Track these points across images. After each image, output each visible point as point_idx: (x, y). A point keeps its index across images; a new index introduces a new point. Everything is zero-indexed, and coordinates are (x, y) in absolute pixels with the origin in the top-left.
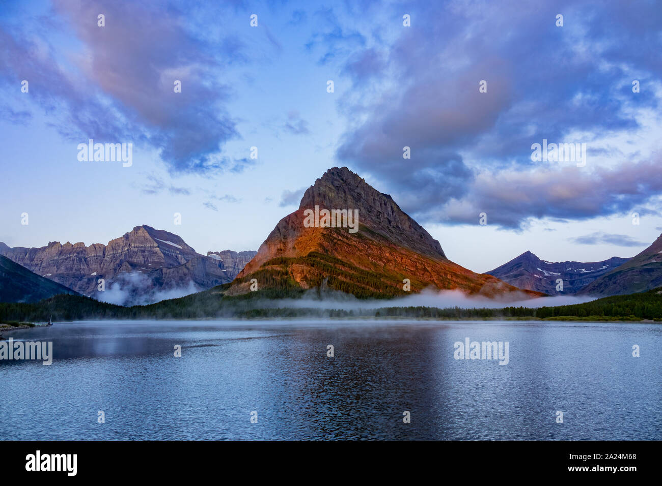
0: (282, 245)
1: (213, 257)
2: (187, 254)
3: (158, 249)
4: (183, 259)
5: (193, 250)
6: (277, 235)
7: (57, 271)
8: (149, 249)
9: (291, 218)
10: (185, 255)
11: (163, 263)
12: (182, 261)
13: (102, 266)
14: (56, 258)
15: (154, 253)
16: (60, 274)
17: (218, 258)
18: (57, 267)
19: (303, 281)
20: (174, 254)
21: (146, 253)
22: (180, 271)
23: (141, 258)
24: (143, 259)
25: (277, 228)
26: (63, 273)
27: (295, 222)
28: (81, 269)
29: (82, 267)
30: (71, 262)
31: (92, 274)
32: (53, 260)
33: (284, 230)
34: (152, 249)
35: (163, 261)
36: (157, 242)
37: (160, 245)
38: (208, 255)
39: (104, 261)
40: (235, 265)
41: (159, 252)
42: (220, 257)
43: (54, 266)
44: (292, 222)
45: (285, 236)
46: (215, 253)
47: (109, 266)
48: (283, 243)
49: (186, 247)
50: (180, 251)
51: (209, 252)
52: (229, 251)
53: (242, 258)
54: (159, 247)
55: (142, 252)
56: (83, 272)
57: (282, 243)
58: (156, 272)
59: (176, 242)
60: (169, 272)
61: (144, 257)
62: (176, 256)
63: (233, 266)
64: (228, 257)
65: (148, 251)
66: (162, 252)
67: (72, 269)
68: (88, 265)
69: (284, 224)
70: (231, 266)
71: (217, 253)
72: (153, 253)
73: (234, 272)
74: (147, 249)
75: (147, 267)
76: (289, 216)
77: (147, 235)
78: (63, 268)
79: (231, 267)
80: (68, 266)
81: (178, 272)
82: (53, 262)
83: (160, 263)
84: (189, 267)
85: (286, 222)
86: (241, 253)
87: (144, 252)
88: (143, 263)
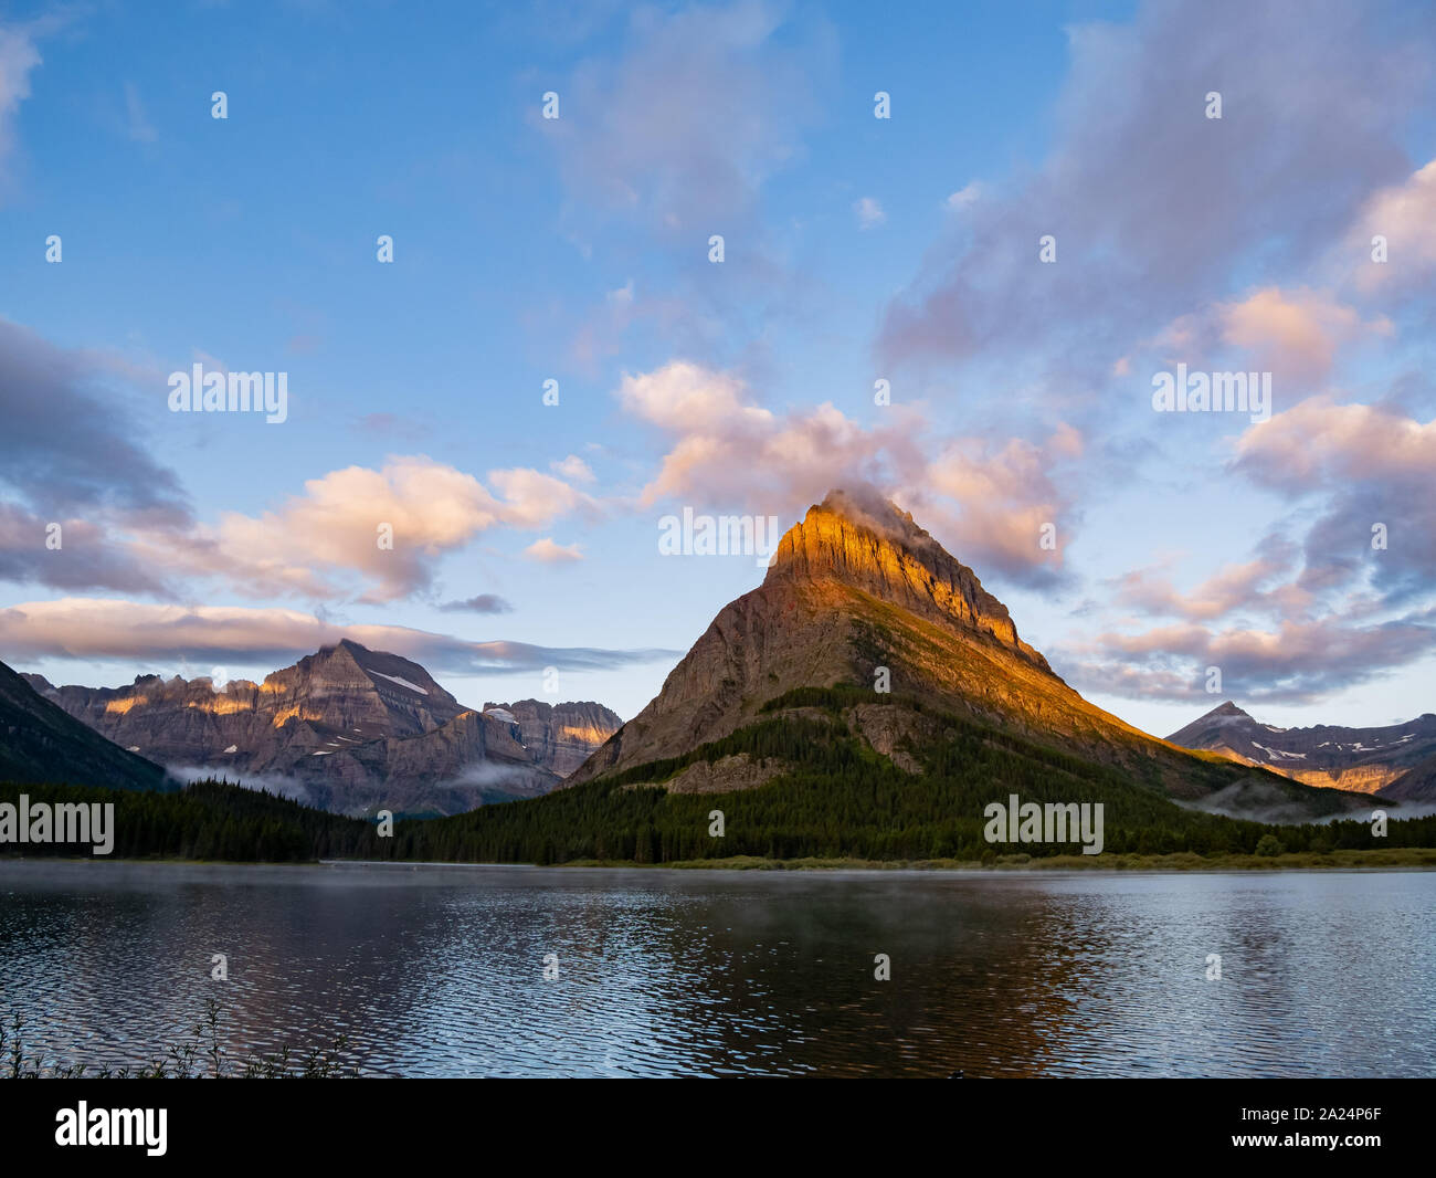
0: (733, 671)
1: (498, 716)
2: (439, 707)
3: (375, 693)
4: (430, 718)
5: (452, 699)
6: (716, 647)
7: (152, 741)
8: (355, 694)
9: (749, 604)
10: (435, 711)
11: (387, 727)
12: (429, 724)
13: (250, 731)
14: (150, 711)
15: (364, 703)
16: (158, 748)
17: (508, 717)
18: (153, 731)
19: (900, 751)
20: (408, 706)
21: (349, 704)
22: (428, 746)
23: (337, 716)
24: (342, 717)
25: (716, 628)
26: (165, 747)
27: (761, 613)
28: (202, 736)
29: (207, 733)
30: (183, 722)
31: (228, 750)
32: (145, 716)
33: (734, 632)
34: (362, 694)
35: (386, 722)
36: (373, 677)
37: (382, 685)
38: (485, 710)
39: (254, 721)
40: (546, 736)
41: (378, 701)
42: (512, 716)
43: (146, 730)
44: (754, 613)
45: (738, 648)
46: (501, 706)
47: (264, 731)
48: (737, 665)
49: (435, 692)
50: (422, 701)
51: (486, 705)
52: (532, 702)
53: (563, 718)
54: (376, 690)
55: (338, 701)
56: (207, 745)
57: (732, 666)
58: (373, 747)
59: (412, 680)
60: (403, 748)
61: (343, 711)
62: (415, 712)
63: (542, 737)
64: (531, 716)
65: (352, 698)
66: (386, 704)
67: (184, 738)
68: (219, 730)
69: (734, 619)
70: (537, 736)
71: (505, 706)
72: (362, 703)
73: (545, 751)
74: (349, 694)
75: (351, 735)
76: (745, 599)
77: (352, 662)
78: (165, 735)
79: (537, 740)
80: (175, 731)
81: (422, 748)
82: (143, 719)
83: (380, 726)
84: (450, 736)
85: (738, 612)
86: (560, 707)
87: (343, 699)
88: (341, 725)
